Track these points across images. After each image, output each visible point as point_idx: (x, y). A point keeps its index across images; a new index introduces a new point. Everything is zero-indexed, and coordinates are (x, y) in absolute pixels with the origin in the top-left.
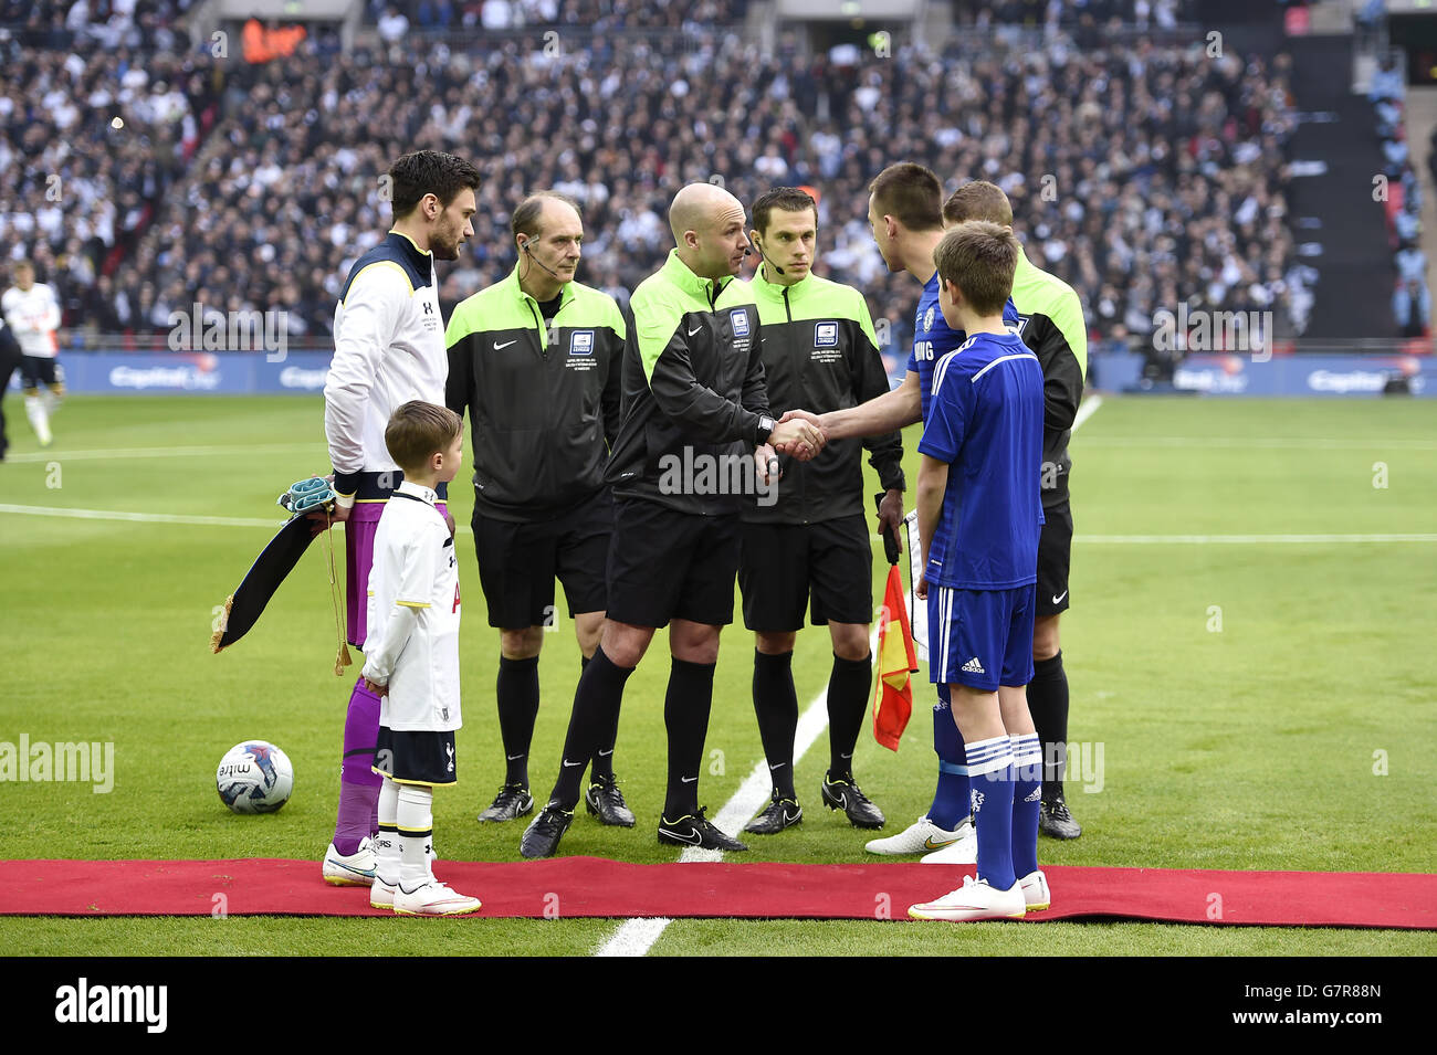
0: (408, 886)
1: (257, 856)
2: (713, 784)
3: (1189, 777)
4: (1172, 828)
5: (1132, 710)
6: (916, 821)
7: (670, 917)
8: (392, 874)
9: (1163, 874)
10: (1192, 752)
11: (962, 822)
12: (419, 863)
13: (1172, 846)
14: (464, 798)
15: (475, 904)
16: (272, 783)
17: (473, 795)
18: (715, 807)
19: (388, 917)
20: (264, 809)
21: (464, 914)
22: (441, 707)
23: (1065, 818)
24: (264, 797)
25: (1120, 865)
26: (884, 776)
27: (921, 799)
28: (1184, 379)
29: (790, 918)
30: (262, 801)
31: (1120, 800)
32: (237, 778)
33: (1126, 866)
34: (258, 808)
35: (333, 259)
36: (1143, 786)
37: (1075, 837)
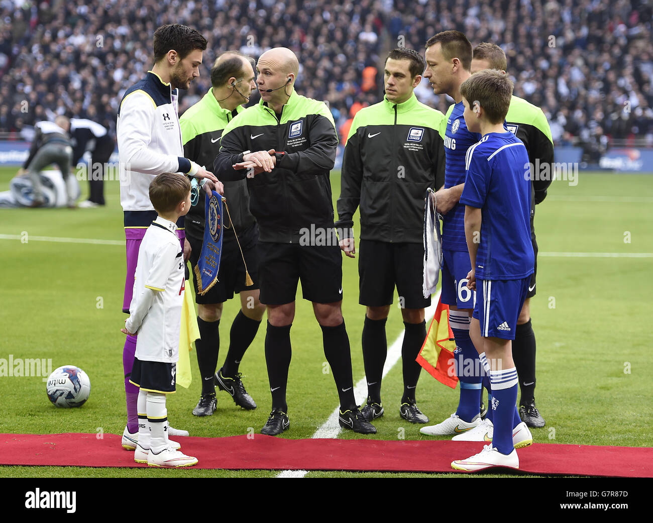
0: (156, 450)
1: (70, 432)
2: (332, 394)
3: (608, 393)
4: (598, 422)
5: (574, 353)
6: (449, 416)
7: (307, 470)
8: (147, 443)
9: (593, 448)
10: (609, 378)
11: (476, 417)
12: (161, 437)
13: (598, 432)
14: (188, 400)
15: (195, 461)
16: (78, 390)
17: (193, 398)
18: (333, 407)
19: (145, 468)
20: (74, 405)
21: (188, 466)
22: (168, 349)
23: (536, 416)
24: (74, 398)
25: (568, 443)
26: (430, 390)
27: (452, 404)
28: (605, 162)
29: (376, 471)
30: (73, 400)
31: (568, 406)
32: (58, 387)
33: (571, 444)
34: (70, 404)
35: (115, 88)
36: (581, 398)
37: (542, 427)
